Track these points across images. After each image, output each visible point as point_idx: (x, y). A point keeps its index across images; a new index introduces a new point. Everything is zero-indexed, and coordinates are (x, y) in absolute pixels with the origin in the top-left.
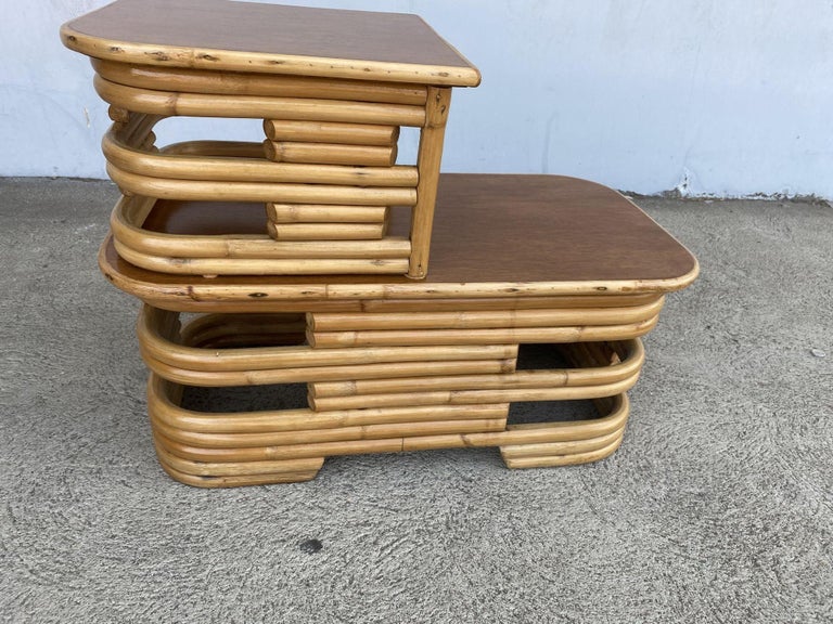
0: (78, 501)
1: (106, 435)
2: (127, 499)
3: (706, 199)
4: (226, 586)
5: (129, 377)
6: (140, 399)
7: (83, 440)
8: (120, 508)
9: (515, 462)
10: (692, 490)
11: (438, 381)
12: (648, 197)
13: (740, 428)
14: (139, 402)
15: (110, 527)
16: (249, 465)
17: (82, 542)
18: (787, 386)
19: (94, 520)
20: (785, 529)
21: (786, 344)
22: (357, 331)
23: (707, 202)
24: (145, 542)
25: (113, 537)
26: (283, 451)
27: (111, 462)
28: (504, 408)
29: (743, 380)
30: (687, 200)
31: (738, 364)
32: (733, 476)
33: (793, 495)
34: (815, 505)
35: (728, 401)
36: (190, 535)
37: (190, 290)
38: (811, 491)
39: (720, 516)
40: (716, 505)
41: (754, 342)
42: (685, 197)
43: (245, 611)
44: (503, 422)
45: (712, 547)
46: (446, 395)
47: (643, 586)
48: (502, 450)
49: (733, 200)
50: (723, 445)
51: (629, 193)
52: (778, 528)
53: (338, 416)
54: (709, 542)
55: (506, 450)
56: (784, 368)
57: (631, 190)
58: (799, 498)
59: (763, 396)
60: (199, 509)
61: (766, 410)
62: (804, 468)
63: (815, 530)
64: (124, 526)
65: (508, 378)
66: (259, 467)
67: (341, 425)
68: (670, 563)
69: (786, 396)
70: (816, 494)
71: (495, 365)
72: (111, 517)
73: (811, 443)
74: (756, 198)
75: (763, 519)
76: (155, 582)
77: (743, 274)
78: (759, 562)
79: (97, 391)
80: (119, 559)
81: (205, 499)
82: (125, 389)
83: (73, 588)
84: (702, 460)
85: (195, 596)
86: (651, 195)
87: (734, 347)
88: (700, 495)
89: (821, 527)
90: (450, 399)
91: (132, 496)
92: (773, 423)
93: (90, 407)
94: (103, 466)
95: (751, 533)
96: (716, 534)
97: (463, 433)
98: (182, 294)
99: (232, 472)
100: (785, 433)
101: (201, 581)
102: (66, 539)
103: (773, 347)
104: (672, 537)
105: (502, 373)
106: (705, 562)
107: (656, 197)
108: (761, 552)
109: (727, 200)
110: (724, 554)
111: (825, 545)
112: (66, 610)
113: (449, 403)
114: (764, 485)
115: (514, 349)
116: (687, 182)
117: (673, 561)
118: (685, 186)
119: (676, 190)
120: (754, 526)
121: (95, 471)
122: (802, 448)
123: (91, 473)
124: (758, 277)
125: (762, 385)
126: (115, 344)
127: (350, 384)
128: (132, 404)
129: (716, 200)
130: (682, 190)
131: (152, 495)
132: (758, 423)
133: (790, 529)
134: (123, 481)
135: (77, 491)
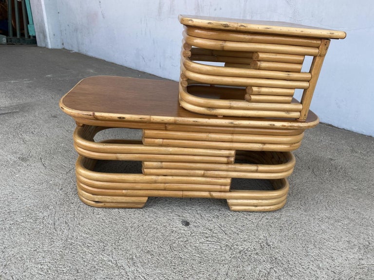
9: (234, 208)
11: (199, 165)
16: (115, 198)
22: (163, 139)
26: (130, 192)
28: (229, 181)
37: (94, 114)
44: (228, 188)
46: (202, 172)
48: (228, 201)
53: (154, 177)
55: (230, 201)
65: (230, 166)
66: (120, 199)
67: (155, 182)
71: (225, 160)
90: (204, 173)
97: (210, 191)
98: (90, 115)
99: (108, 200)
105: (228, 163)
113: (203, 176)
115: (233, 152)
127: (159, 163)
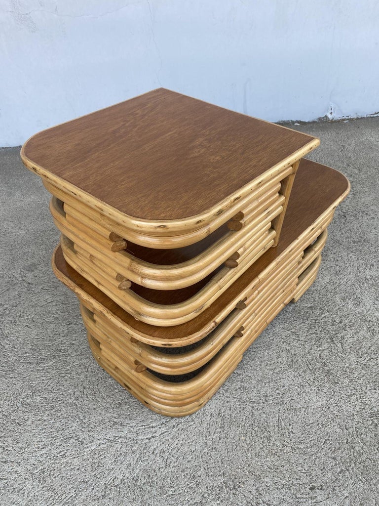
0: (7, 337)
1: (16, 303)
2: (30, 334)
3: (344, 120)
4: (80, 371)
5: (23, 270)
6: (29, 282)
7: (5, 306)
8: (27, 339)
10: (306, 305)
12: (309, 123)
13: (338, 269)
14: (29, 283)
15: (24, 348)
17: (13, 357)
18: (368, 241)
19: (17, 345)
20: (350, 321)
21: (372, 215)
23: (345, 122)
24: (41, 354)
25: (26, 353)
27: (20, 316)
29: (345, 240)
30: (333, 122)
31: (343, 231)
32: (329, 296)
33: (358, 303)
34: (368, 308)
35: (334, 254)
36: (61, 349)
38: (368, 301)
39: (319, 318)
40: (318, 312)
41: (355, 216)
42: (332, 120)
43: (89, 382)
45: (311, 334)
47: (275, 356)
49: (361, 118)
50: (327, 279)
51: (298, 122)
52: (347, 321)
54: (311, 331)
56: (369, 230)
57: (299, 119)
58: (362, 304)
59: (354, 249)
60: (63, 337)
61: (354, 257)
62: (367, 288)
63: (366, 320)
64: (31, 347)
68: (290, 344)
69: (366, 248)
70: (370, 301)
72: (23, 344)
73: (374, 274)
74: (375, 116)
75: (340, 317)
76: (48, 372)
77: (357, 171)
78: (334, 339)
79: (8, 279)
80: (31, 363)
81: (67, 331)
82: (22, 277)
83: (12, 378)
84: (314, 289)
85: (66, 377)
86: (311, 121)
87: (343, 220)
88: (310, 307)
89: (369, 319)
91: (32, 332)
92: (356, 264)
93: (6, 288)
94: (17, 319)
95: (333, 325)
96: (315, 327)
100: (361, 269)
101: (68, 370)
102: (5, 356)
103: (365, 218)
104: (293, 331)
106: (307, 341)
107: (314, 122)
108: (336, 334)
109: (358, 119)
110: (317, 337)
111: (369, 328)
112: (10, 388)
114: (344, 299)
116: (333, 111)
117: (291, 342)
118: (331, 113)
119: (326, 116)
120: (335, 321)
121: (13, 321)
122: (368, 277)
123: (11, 323)
124: (366, 173)
125: (354, 242)
126: (13, 251)
128: (26, 285)
129: (351, 120)
130: (330, 116)
131: (41, 331)
132: (348, 265)
133: (353, 321)
134: (27, 325)
135: (6, 332)
